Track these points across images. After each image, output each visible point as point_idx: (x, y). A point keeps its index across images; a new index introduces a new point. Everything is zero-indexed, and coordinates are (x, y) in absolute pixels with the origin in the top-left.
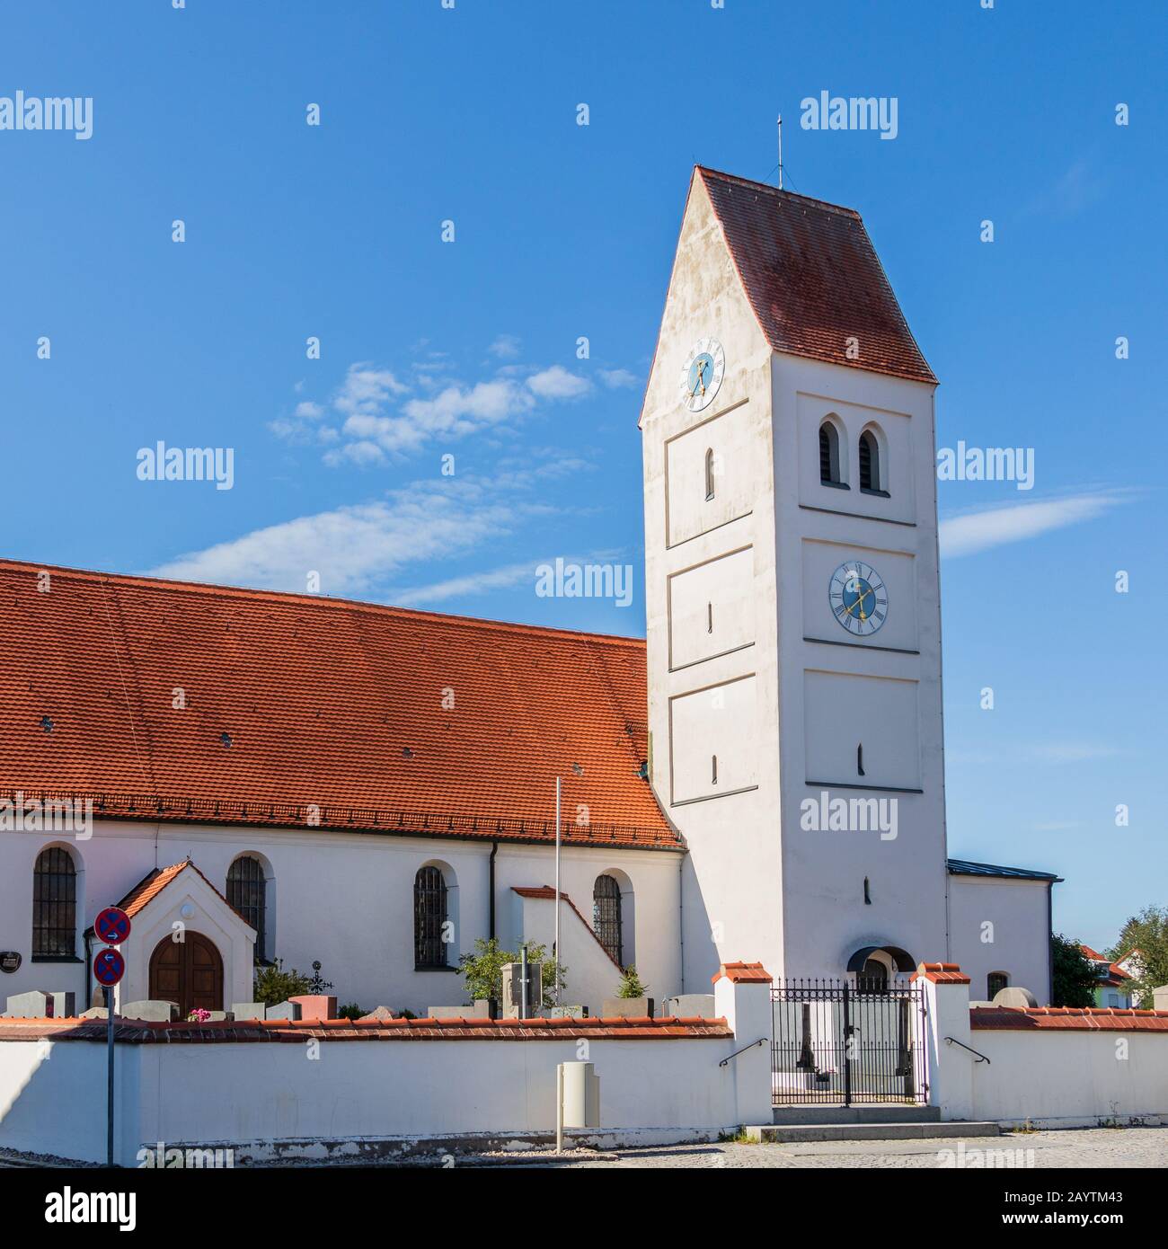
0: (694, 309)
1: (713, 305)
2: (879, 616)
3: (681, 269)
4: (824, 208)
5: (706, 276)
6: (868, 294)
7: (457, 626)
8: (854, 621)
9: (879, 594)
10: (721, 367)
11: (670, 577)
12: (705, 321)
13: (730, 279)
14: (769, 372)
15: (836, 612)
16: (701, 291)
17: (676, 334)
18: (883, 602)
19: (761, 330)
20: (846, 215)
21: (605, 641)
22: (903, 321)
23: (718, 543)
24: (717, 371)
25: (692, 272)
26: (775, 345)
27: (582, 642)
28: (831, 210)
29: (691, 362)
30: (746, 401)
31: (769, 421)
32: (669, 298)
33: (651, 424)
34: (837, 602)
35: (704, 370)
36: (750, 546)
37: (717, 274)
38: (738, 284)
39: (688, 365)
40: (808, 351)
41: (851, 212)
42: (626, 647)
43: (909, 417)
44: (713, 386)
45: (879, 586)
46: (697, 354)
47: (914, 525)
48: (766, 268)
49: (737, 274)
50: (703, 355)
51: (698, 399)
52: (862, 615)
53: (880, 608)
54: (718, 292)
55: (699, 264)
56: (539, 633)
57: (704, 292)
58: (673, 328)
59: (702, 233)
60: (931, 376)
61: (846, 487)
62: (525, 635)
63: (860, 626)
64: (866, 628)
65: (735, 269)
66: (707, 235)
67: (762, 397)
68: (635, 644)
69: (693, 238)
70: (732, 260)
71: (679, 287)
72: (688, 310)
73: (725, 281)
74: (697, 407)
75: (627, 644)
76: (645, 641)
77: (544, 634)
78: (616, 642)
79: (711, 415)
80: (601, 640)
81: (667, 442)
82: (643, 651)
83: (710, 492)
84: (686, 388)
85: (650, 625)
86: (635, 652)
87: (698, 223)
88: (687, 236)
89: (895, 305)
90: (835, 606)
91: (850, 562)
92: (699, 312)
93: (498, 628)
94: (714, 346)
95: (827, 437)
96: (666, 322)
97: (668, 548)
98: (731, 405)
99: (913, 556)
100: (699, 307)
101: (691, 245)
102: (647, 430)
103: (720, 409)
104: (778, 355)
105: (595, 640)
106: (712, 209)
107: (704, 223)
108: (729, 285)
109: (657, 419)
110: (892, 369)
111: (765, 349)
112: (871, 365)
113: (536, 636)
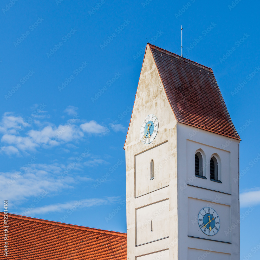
0: (147, 102)
1: (154, 102)
2: (216, 228)
3: (141, 86)
4: (199, 66)
5: (151, 89)
6: (215, 103)
7: (49, 225)
8: (207, 230)
9: (217, 220)
10: (157, 127)
11: (136, 209)
12: (151, 108)
13: (161, 92)
14: (176, 130)
15: (200, 226)
16: (149, 95)
17: (139, 112)
18: (218, 223)
19: (173, 113)
20: (207, 70)
21: (110, 233)
22: (228, 114)
23: (155, 197)
24: (156, 129)
25: (146, 87)
26: (178, 120)
27: (101, 233)
28: (201, 67)
29: (145, 124)
30: (167, 141)
31: (175, 150)
32: (137, 97)
33: (129, 148)
34: (201, 222)
35: (150, 127)
36: (168, 199)
37: (156, 89)
38: (164, 94)
39: (144, 125)
40: (191, 123)
41: (209, 69)
42: (118, 236)
43: (230, 152)
44: (154, 134)
45: (217, 217)
46: (147, 121)
47: (231, 194)
48: (176, 89)
49: (164, 90)
50: (150, 122)
51: (148, 139)
52: (210, 228)
53: (217, 225)
54: (156, 97)
55: (148, 84)
56: (83, 229)
57: (151, 96)
58: (138, 110)
59: (150, 72)
60: (238, 137)
61: (205, 178)
62: (77, 230)
63: (209, 232)
64: (212, 233)
65: (163, 88)
66: (152, 73)
67: (173, 140)
68: (122, 235)
69: (146, 73)
70: (162, 84)
71: (141, 93)
72: (144, 103)
73: (159, 92)
74: (147, 142)
75: (119, 235)
76: (126, 234)
77: (85, 229)
78: (114, 234)
79: (153, 146)
80: (108, 233)
81: (135, 156)
82: (125, 238)
83: (152, 177)
84: (143, 134)
85: (128, 228)
86: (123, 238)
87: (148, 67)
88: (144, 72)
89: (225, 108)
90: (200, 224)
91: (206, 207)
92: (148, 104)
93: (66, 226)
94: (155, 118)
95: (198, 158)
96: (135, 107)
97: (135, 198)
98: (161, 142)
99: (230, 206)
100: (148, 102)
101: (145, 76)
102: (127, 150)
103: (156, 144)
104: (180, 124)
105: (106, 233)
106: (154, 62)
107: (151, 68)
108: (160, 94)
109: (131, 146)
110: (223, 133)
111: (174, 121)
112: (216, 131)
113: (82, 230)
